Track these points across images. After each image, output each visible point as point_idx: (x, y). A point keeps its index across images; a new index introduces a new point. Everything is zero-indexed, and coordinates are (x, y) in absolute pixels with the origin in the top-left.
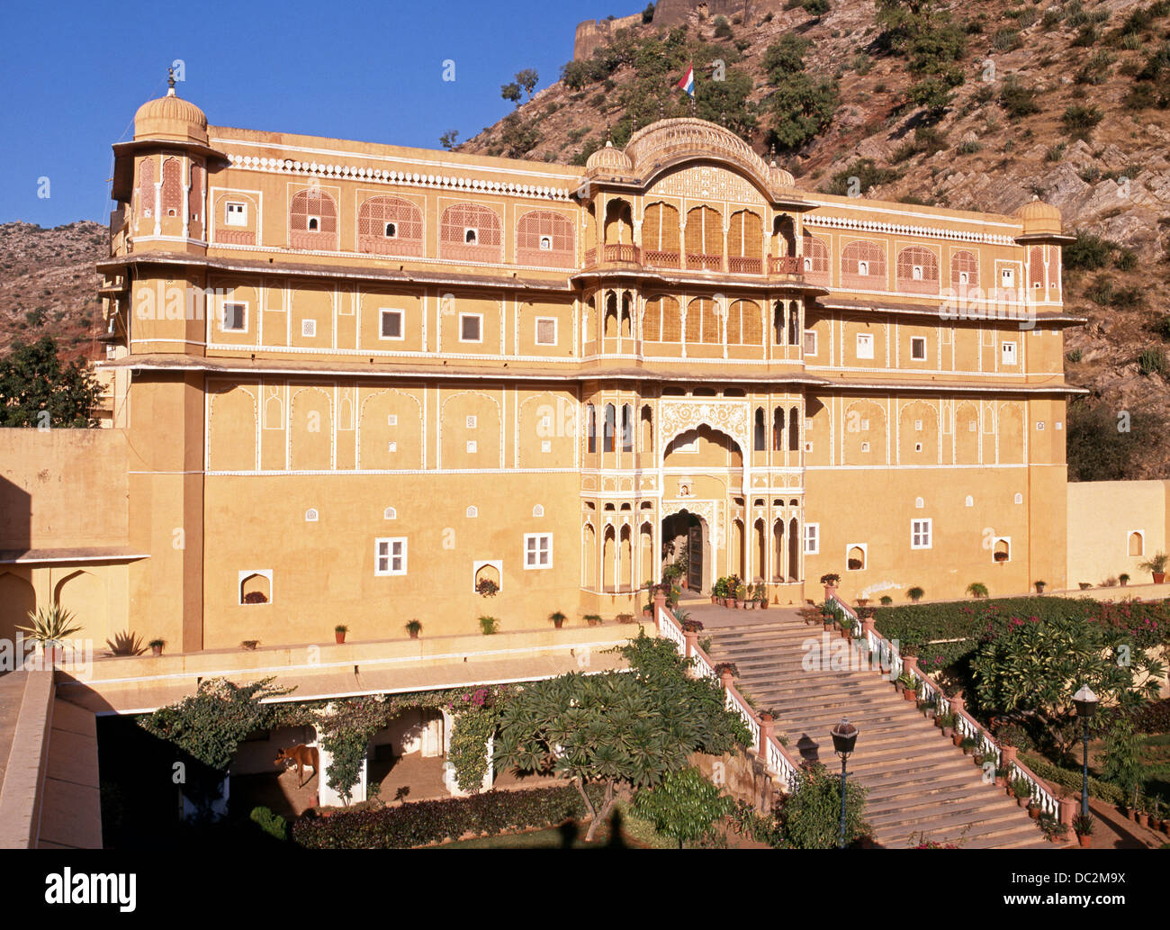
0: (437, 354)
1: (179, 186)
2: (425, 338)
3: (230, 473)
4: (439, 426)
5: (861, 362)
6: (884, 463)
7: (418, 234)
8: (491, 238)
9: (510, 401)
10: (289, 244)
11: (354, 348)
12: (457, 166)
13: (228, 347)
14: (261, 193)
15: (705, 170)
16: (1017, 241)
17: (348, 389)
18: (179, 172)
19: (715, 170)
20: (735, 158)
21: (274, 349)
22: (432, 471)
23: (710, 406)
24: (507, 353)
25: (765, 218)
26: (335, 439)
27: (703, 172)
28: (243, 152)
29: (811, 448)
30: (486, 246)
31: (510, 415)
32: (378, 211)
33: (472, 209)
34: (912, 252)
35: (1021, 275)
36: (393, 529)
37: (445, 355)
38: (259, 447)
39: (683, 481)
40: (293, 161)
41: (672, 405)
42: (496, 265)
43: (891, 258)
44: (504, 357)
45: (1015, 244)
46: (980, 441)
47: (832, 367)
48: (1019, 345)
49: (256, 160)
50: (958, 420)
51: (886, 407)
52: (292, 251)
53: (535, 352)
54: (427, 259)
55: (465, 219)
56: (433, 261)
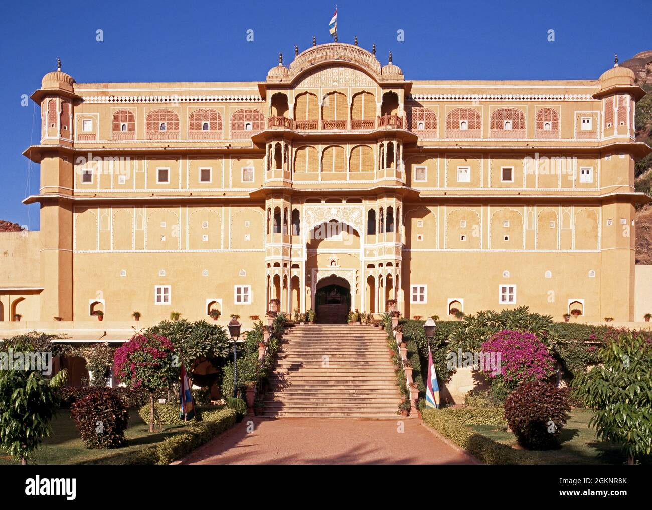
0: (187, 190)
1: (55, 112)
2: (180, 182)
3: (84, 252)
4: (187, 227)
5: (461, 184)
6: (478, 248)
7: (177, 128)
8: (217, 126)
9: (226, 213)
10: (112, 138)
11: (144, 188)
12: (198, 89)
13: (83, 191)
14: (98, 114)
15: (335, 70)
16: (595, 97)
17: (141, 209)
18: (56, 106)
19: (342, 69)
20: (355, 60)
21: (104, 191)
22: (183, 251)
23: (337, 208)
24: (225, 187)
25: (376, 95)
26: (134, 235)
27: (334, 71)
28: (90, 94)
29: (422, 238)
30: (214, 131)
31: (226, 221)
32: (156, 118)
33: (206, 111)
34: (504, 112)
35: (599, 120)
36: (164, 280)
37: (192, 190)
38: (98, 239)
39: (332, 257)
40: (114, 97)
41: (313, 208)
42: (219, 140)
43: (486, 117)
44: (223, 189)
45: (593, 100)
46: (559, 235)
47: (438, 188)
48: (595, 169)
49: (96, 98)
50: (540, 220)
51: (480, 212)
52: (113, 141)
53: (241, 186)
54: (182, 140)
55: (202, 117)
56: (184, 141)
